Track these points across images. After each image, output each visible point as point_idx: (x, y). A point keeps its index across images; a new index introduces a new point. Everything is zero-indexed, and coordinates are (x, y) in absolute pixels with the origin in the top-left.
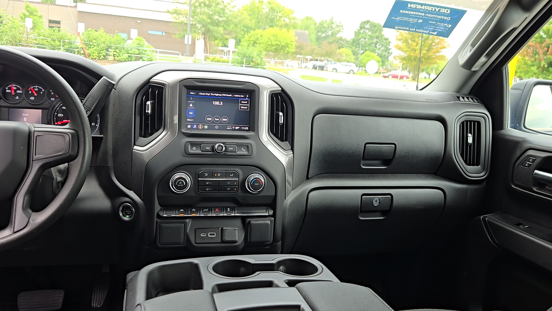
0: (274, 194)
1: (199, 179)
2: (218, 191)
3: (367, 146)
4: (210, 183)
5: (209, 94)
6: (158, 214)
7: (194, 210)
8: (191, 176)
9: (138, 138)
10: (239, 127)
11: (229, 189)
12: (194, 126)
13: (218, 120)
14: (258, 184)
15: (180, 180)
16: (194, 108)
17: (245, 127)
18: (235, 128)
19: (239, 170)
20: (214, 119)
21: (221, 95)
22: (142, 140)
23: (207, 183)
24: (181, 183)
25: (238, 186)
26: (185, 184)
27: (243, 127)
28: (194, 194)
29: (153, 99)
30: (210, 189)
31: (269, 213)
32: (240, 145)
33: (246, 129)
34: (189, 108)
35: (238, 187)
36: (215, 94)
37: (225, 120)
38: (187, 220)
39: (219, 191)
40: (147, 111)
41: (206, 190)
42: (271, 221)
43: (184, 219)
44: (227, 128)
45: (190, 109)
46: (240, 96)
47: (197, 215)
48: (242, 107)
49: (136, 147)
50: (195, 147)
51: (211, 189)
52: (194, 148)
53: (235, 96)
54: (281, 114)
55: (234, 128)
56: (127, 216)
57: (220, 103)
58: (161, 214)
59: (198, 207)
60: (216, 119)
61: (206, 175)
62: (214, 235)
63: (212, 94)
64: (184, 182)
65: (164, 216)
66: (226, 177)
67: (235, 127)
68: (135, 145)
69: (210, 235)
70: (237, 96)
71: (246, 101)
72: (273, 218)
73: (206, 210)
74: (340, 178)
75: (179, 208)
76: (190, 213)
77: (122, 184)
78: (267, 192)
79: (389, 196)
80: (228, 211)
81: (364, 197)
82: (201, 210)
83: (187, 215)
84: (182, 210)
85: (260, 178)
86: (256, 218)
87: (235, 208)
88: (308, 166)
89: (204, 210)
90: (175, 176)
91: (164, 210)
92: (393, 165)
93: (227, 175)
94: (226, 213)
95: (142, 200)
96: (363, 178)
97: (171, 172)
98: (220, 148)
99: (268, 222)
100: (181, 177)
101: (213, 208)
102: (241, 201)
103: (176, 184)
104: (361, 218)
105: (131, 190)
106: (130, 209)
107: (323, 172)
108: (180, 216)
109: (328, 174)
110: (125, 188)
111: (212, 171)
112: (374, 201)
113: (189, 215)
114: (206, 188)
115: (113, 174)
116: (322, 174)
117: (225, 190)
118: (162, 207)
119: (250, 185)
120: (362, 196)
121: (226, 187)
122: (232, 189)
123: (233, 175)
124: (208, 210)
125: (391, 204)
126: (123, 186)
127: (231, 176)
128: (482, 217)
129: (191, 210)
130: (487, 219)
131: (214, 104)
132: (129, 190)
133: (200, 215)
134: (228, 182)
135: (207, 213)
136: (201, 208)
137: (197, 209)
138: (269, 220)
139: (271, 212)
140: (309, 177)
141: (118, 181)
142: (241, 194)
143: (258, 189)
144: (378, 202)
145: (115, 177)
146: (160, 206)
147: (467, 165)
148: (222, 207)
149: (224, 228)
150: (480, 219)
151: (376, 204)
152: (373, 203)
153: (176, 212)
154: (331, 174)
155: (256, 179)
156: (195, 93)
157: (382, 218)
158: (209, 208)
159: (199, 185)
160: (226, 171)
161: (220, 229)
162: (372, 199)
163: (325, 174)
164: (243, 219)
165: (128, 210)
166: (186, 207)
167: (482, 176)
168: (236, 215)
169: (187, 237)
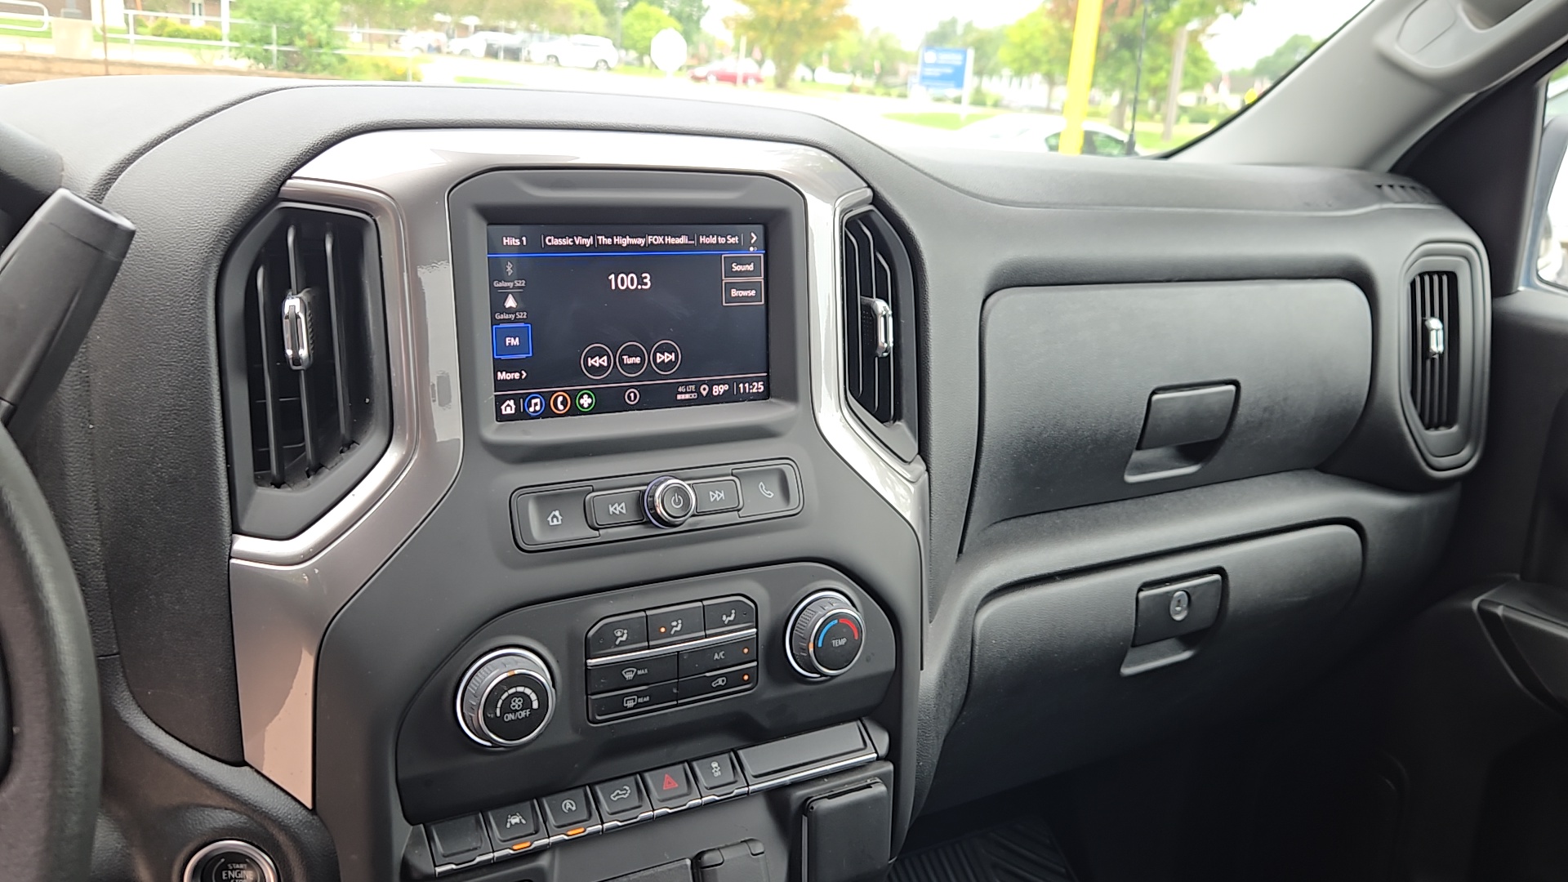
0: (892, 665)
1: (591, 662)
2: (675, 703)
3: (1158, 401)
4: (639, 672)
5: (588, 242)
6: (405, 866)
7: (569, 806)
8: (554, 654)
9: (250, 495)
10: (726, 387)
11: (721, 683)
12: (533, 401)
13: (638, 360)
14: (843, 641)
15: (512, 691)
16: (522, 315)
17: (750, 381)
18: (711, 390)
19: (750, 586)
20: (621, 360)
21: (641, 241)
22: (267, 500)
23: (629, 676)
24: (517, 703)
25: (757, 660)
26: (535, 705)
27: (744, 381)
28: (568, 736)
29: (313, 280)
30: (640, 700)
31: (876, 752)
32: (744, 474)
33: (755, 390)
34: (502, 317)
35: (755, 664)
36: (618, 240)
37: (668, 357)
38: (544, 861)
39: (680, 702)
40: (289, 352)
41: (626, 709)
42: (883, 778)
43: (533, 861)
44: (679, 397)
45: (509, 321)
46: (722, 240)
47: (590, 830)
48: (734, 293)
49: (242, 544)
50: (557, 513)
51: (647, 699)
52: (556, 518)
53: (703, 240)
54: (881, 306)
55: (704, 393)
57: (641, 282)
58: (422, 863)
59: (585, 785)
60: (628, 360)
61: (622, 636)
63: (603, 240)
64: (533, 697)
65: (439, 870)
66: (708, 632)
67: (711, 384)
68: (236, 530)
70: (713, 240)
71: (749, 264)
72: (890, 767)
73: (620, 793)
74: (1059, 534)
75: (501, 811)
76: (559, 827)
77: (181, 741)
78: (867, 660)
79: (1217, 577)
80: (716, 774)
81: (1142, 594)
82: (598, 798)
83: (546, 841)
84: (515, 820)
85: (851, 612)
86: (826, 780)
87: (741, 753)
88: (965, 510)
89: (614, 797)
90: (481, 670)
91: (430, 839)
92: (1218, 461)
93: (708, 619)
94: (711, 788)
95: (313, 811)
96: (1131, 522)
97: (458, 647)
98: (675, 499)
99: (880, 789)
100: (516, 672)
101: (647, 775)
102: (766, 722)
103: (496, 713)
104: (1127, 671)
105: (242, 763)
106: (247, 860)
107: (999, 519)
108: (512, 852)
109: (1012, 521)
110: (203, 756)
111: (647, 616)
112: (1174, 603)
113: (553, 839)
114: (625, 699)
115: (122, 692)
116: (995, 526)
117: (706, 687)
118: (422, 826)
119: (811, 650)
120: (1140, 590)
121: (708, 674)
122: (734, 680)
123: (733, 616)
124: (629, 792)
125: (1221, 605)
126: (190, 750)
127: (726, 622)
128: (1475, 604)
129: (557, 811)
130: (1500, 611)
131: (613, 287)
132: (229, 767)
133: (602, 823)
134: (716, 654)
135: (628, 807)
136: (598, 788)
137: (583, 798)
138: (878, 780)
139: (882, 741)
140: (964, 550)
141: (160, 727)
142: (768, 691)
143: (845, 664)
144: (1185, 606)
145: (136, 706)
146: (412, 824)
147: (1427, 428)
148: (686, 765)
149: (706, 857)
150: (1470, 611)
151: (1178, 613)
152: (1171, 613)
153: (490, 834)
154: (1021, 520)
155: (836, 621)
156: (524, 239)
157: (1186, 655)
158: (632, 778)
159: (589, 693)
160: (705, 603)
161: (686, 865)
162: (1168, 596)
163: (1002, 523)
164: (776, 798)
165: (238, 866)
166: (531, 799)
167: (1467, 459)
168: (751, 788)
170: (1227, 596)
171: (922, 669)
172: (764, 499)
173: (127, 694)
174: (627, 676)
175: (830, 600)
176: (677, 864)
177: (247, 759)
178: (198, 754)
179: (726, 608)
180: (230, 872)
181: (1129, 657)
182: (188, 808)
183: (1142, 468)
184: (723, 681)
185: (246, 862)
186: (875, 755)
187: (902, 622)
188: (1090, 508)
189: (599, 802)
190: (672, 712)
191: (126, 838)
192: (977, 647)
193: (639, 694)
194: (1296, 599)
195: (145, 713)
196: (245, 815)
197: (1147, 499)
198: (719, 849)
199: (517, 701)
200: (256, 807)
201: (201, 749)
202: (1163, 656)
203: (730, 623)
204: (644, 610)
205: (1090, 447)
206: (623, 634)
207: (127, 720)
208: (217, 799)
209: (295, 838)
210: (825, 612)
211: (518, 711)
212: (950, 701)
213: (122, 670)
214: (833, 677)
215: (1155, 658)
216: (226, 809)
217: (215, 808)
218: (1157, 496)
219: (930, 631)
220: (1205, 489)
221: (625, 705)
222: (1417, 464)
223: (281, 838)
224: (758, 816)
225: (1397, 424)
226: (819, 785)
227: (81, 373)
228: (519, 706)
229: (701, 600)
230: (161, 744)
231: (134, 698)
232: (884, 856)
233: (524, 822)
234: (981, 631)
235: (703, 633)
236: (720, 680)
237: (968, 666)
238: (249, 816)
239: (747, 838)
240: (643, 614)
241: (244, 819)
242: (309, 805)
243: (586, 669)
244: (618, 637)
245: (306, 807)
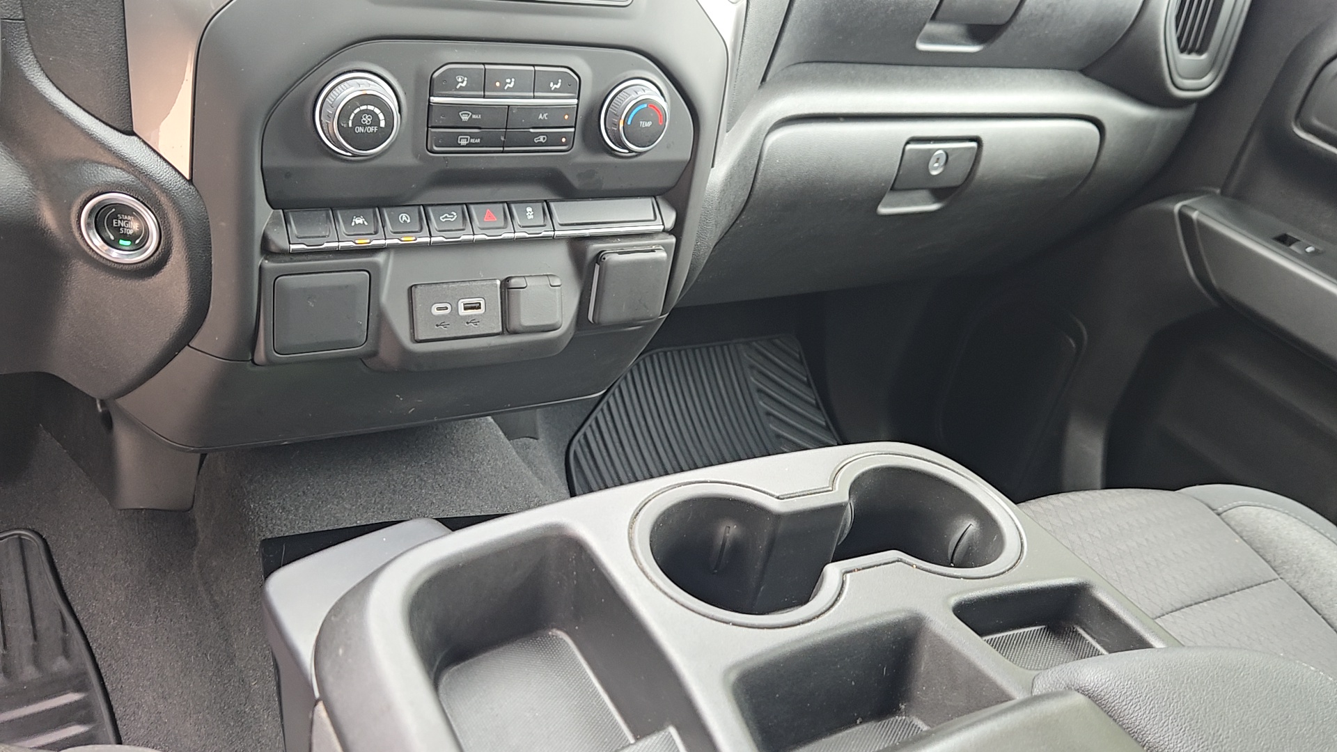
0: (687, 156)
1: (434, 99)
2: (501, 149)
4: (474, 116)
6: (265, 240)
7: (404, 218)
8: (403, 86)
11: (542, 140)
14: (649, 124)
15: (364, 108)
19: (578, 62)
23: (465, 118)
24: (367, 119)
25: (575, 127)
26: (382, 124)
28: (408, 160)
30: (472, 141)
31: (663, 224)
35: (572, 130)
38: (380, 258)
39: (506, 149)
41: (460, 146)
42: (666, 247)
43: (371, 256)
47: (419, 240)
51: (478, 141)
56: (122, 242)
58: (279, 240)
59: (419, 205)
61: (462, 82)
62: (479, 308)
64: (381, 116)
65: (292, 247)
66: (536, 94)
69: (465, 309)
72: (673, 240)
73: (448, 216)
74: (850, 82)
75: (348, 212)
76: (395, 233)
77: (78, 105)
78: (668, 147)
79: (974, 144)
80: (530, 217)
81: (909, 147)
82: (429, 216)
83: (382, 242)
84: (359, 221)
85: (659, 100)
86: (619, 240)
87: (552, 205)
88: (774, 42)
89: (443, 218)
90: (339, 87)
91: (287, 221)
92: (1000, 43)
93: (537, 83)
94: (523, 227)
95: (190, 181)
96: (914, 84)
97: (320, 63)
99: (661, 255)
100: (369, 92)
101: (472, 207)
102: (576, 183)
103: (348, 124)
104: (883, 210)
105: (132, 133)
106: (134, 213)
107: (802, 60)
108: (355, 245)
109: (814, 64)
110: (97, 121)
111: (485, 69)
112: (933, 160)
113: (388, 242)
114: (460, 137)
115: (28, 54)
116: (798, 65)
117: (529, 141)
118: (281, 211)
119: (621, 125)
120: (908, 143)
121: (532, 130)
122: (553, 140)
123: (559, 84)
124: (456, 217)
125: (972, 169)
126: (87, 114)
127: (553, 89)
128: (1177, 207)
129: (395, 221)
130: (1194, 215)
132: (120, 134)
133: (431, 236)
134: (541, 115)
135: (454, 229)
136: (430, 209)
137: (417, 215)
138: (661, 248)
139: (670, 218)
140: (768, 79)
141: (61, 91)
142: (581, 157)
143: (648, 144)
144: (942, 164)
145: (40, 69)
146: (273, 209)
147: (1182, 51)
148: (506, 205)
149: (513, 281)
150: (1172, 213)
151: (936, 169)
152: (930, 167)
153: (338, 228)
154: (822, 65)
155: (645, 106)
157: (934, 207)
158: (459, 207)
159: (430, 126)
160: (537, 68)
161: (496, 285)
162: (930, 153)
163: (805, 64)
164: (577, 245)
165: (126, 217)
166: (373, 207)
167: (1206, 84)
168: (557, 233)
169: (378, 320)
170: (979, 162)
171: (713, 166)
173: (31, 57)
174: (463, 118)
175: (644, 88)
176: (489, 283)
177: (135, 130)
178: (93, 118)
179: (555, 77)
180: (119, 221)
181: (886, 199)
182: (85, 162)
183: (932, 39)
184: (544, 139)
185: (132, 215)
186: (662, 227)
187: (702, 121)
188: (882, 67)
189: (430, 220)
190: (497, 157)
191: (32, 182)
192: (763, 163)
193: (472, 136)
194: (1034, 177)
195: (47, 76)
196: (133, 175)
197: (932, 69)
198: (524, 277)
199: (367, 121)
200: (142, 169)
201: (96, 116)
202: (915, 204)
203: (556, 91)
204: (484, 64)
205: (891, 8)
206: (464, 80)
207: (32, 80)
208: (109, 159)
209: (174, 202)
210: (637, 96)
211: (368, 126)
212: (732, 200)
213: (26, 35)
214: (640, 153)
215: (908, 205)
216: (117, 168)
217: (107, 165)
218: (940, 68)
219: (725, 138)
220: (982, 70)
221: (459, 142)
222: (1162, 80)
223: (163, 199)
224: (559, 258)
225: (1156, 41)
226: (613, 243)
228: (369, 122)
229: (534, 66)
230: (61, 105)
231: (37, 61)
232: (656, 309)
233: (366, 223)
234: (769, 150)
235: (532, 94)
236: (542, 137)
237: (753, 176)
238: (136, 177)
239: (548, 274)
240: (482, 66)
241: (131, 178)
242: (187, 176)
243: (429, 105)
244: (458, 83)
245: (184, 177)
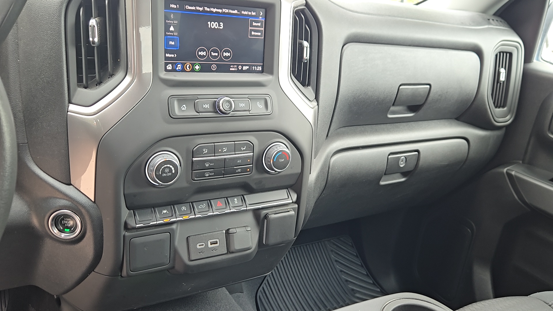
0: (300, 171)
1: (194, 159)
2: (223, 176)
3: (402, 88)
4: (211, 164)
5: (201, 9)
6: (126, 224)
7: (184, 209)
8: (181, 155)
9: (75, 90)
10: (248, 67)
11: (239, 171)
12: (178, 66)
13: (217, 54)
14: (283, 160)
15: (166, 166)
16: (176, 34)
17: (257, 66)
18: (242, 68)
19: (252, 138)
20: (211, 54)
21: (220, 11)
22: (81, 93)
23: (207, 165)
24: (167, 170)
25: (253, 164)
26: (173, 172)
27: (254, 66)
28: (185, 184)
29: (101, 14)
30: (211, 174)
31: (292, 200)
32: (252, 98)
33: (258, 70)
34: (169, 34)
36: (212, 9)
37: (227, 54)
38: (174, 226)
39: (225, 176)
40: (91, 39)
41: (206, 177)
43: (170, 226)
44: (231, 69)
45: (171, 35)
46: (250, 13)
47: (190, 217)
48: (253, 33)
49: (72, 107)
50: (185, 106)
51: (213, 174)
52: (184, 107)
53: (243, 12)
54: (306, 44)
55: (240, 69)
56: (66, 230)
57: (219, 25)
58: (132, 223)
59: (190, 202)
60: (213, 54)
61: (205, 151)
62: (217, 243)
63: (207, 9)
64: (173, 169)
65: (137, 226)
66: (236, 153)
67: (242, 66)
68: (70, 102)
69: (211, 244)
70: (246, 13)
71: (259, 23)
72: (296, 206)
73: (202, 206)
74: (362, 133)
75: (160, 208)
76: (180, 215)
77: (49, 175)
78: (291, 168)
79: (416, 153)
80: (236, 203)
81: (390, 157)
82: (194, 207)
83: (175, 219)
84: (165, 212)
85: (287, 150)
86: (274, 208)
87: (245, 196)
88: (330, 121)
89: (200, 207)
90: (155, 158)
91: (135, 215)
92: (421, 112)
93: (236, 148)
94: (234, 207)
95: (94, 202)
96: (388, 131)
97: (147, 150)
98: (227, 105)
99: (292, 213)
100: (167, 159)
101: (212, 201)
102: (254, 186)
103: (159, 173)
104: (382, 183)
105: (70, 184)
106: (71, 217)
107: (342, 126)
108: (163, 222)
109: (347, 127)
110: (56, 181)
111: (215, 145)
112: (400, 161)
113: (177, 219)
114: (206, 173)
115: (29, 157)
116: (340, 128)
117: (234, 172)
118: (132, 211)
119: (272, 162)
120: (389, 155)
121: (235, 167)
122: (244, 170)
123: (245, 148)
124: (205, 206)
125: (417, 163)
126: (52, 178)
127: (242, 150)
128: (505, 170)
129: (180, 210)
130: (513, 173)
131: (209, 27)
132: (66, 185)
133: (195, 215)
134: (238, 161)
135: (204, 211)
136: (194, 204)
137: (189, 206)
138: (292, 210)
139: (294, 197)
140: (329, 135)
141: (42, 170)
142: (256, 176)
143: (283, 168)
144: (404, 162)
145: (33, 162)
146: (129, 210)
147: (496, 107)
148: (226, 198)
149: (230, 230)
150: (503, 173)
151: (402, 164)
152: (399, 164)
153: (156, 215)
154: (350, 127)
155: (281, 153)
156: (178, 5)
157: (403, 180)
158: (206, 201)
159: (193, 170)
160: (236, 142)
161: (224, 232)
162: (399, 158)
163: (343, 128)
164: (256, 212)
165: (68, 219)
166: (170, 205)
167: (508, 120)
168: (248, 208)
169: (174, 253)
170: (419, 160)
171: (310, 174)
172: (258, 108)
173: (30, 158)
174: (206, 165)
175: (280, 146)
176: (220, 232)
177: (72, 183)
178: (55, 180)
179: (243, 145)
180: (65, 221)
181: (382, 179)
182: (51, 198)
183: (394, 113)
184: (240, 170)
185: (70, 218)
186: (291, 201)
187: (304, 156)
188: (374, 125)
189: (195, 208)
190: (221, 180)
191: (29, 208)
192: (330, 169)
193: (211, 172)
194: (443, 163)
195: (36, 164)
196: (71, 202)
197: (395, 124)
198: (235, 228)
199: (167, 171)
200: (74, 199)
201: (56, 178)
202: (395, 179)
203: (244, 150)
204: (214, 143)
205: (376, 103)
206: (206, 150)
207: (30, 167)
208: (61, 196)
209: (88, 211)
210: (277, 149)
211: (167, 173)
212: (319, 186)
213: (28, 149)
214: (279, 172)
215: (392, 180)
216: (64, 199)
217: (60, 199)
218: (398, 124)
219: (314, 161)
220: (415, 122)
221: (205, 175)
222: (490, 120)
223: (83, 211)
224: (250, 218)
225: (485, 105)
226: (271, 210)
227: (15, 41)
228: (168, 171)
229: (234, 141)
230: (42, 176)
231: (33, 159)
232: (292, 236)
233: (168, 212)
234: (332, 164)
235: (234, 153)
237: (327, 175)
238: (72, 202)
239: (245, 225)
240: (213, 144)
241: (70, 203)
242: (93, 200)
243: (192, 161)
244: (204, 151)
245: (92, 201)
